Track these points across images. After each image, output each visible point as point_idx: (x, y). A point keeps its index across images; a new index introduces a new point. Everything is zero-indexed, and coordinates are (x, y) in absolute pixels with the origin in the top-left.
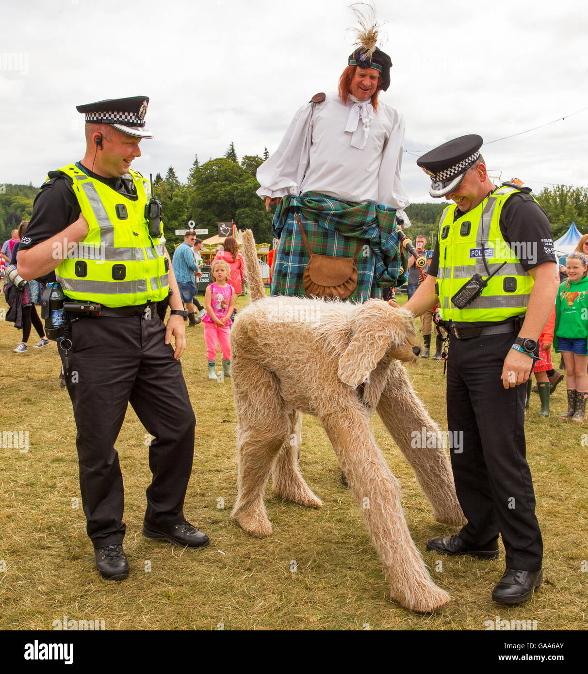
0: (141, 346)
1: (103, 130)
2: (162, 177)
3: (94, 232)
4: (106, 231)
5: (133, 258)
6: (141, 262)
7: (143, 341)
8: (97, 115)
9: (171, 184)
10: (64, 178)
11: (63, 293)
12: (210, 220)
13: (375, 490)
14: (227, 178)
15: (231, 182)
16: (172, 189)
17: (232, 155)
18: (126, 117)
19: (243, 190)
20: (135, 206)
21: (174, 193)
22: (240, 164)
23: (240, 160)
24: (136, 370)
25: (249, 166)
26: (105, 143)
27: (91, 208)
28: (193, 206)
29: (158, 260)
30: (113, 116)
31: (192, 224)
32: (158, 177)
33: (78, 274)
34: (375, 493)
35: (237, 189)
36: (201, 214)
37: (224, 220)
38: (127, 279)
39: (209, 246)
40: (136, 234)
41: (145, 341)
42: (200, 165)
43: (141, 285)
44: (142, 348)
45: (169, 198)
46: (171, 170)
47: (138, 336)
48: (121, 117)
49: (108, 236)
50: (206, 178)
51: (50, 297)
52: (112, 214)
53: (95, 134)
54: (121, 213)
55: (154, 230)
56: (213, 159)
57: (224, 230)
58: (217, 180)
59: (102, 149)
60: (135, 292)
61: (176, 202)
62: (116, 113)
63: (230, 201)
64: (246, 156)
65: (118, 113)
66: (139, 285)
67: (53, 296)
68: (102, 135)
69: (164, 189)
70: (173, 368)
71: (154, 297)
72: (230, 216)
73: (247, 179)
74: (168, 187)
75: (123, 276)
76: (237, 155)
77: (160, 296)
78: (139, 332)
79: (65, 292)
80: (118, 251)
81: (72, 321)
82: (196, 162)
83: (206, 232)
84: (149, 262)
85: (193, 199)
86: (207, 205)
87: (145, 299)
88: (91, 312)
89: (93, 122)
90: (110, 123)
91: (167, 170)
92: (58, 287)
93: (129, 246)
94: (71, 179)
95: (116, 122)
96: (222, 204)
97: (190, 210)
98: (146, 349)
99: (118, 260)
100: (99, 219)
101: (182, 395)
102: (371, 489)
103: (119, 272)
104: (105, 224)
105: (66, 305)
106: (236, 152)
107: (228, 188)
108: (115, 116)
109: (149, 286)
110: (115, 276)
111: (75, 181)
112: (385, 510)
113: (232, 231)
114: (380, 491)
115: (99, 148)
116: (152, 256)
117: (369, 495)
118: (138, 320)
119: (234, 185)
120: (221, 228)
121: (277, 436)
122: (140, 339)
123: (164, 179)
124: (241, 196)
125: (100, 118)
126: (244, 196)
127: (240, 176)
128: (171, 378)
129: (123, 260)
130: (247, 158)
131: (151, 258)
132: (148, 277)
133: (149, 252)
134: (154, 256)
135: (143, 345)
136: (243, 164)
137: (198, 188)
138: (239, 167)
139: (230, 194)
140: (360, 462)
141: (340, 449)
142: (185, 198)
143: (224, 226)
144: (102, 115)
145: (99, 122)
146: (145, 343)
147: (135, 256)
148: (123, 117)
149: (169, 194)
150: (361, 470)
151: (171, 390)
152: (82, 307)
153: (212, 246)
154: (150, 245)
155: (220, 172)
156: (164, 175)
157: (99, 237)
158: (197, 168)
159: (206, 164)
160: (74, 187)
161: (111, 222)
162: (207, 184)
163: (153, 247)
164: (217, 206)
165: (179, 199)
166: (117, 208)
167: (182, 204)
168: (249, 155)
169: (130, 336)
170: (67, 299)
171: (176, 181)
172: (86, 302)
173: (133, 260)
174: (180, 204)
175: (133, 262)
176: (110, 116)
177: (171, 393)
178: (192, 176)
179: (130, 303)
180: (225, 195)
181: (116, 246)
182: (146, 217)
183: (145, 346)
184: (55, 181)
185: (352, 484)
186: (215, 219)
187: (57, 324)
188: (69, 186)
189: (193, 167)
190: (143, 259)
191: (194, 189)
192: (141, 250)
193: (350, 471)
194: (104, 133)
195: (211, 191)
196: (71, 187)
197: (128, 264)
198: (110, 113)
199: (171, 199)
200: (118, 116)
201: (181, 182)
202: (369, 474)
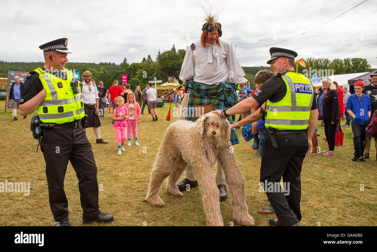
0: (73, 140)
1: (52, 53)
2: (146, 59)
3: (49, 94)
4: (54, 93)
5: (66, 103)
6: (70, 104)
7: (74, 138)
8: (48, 48)
9: (149, 62)
10: (36, 74)
11: (40, 120)
12: (165, 76)
13: (210, 192)
14: (171, 59)
15: (173, 60)
16: (150, 63)
17: (174, 49)
18: (60, 47)
19: (178, 63)
20: (66, 82)
21: (151, 65)
22: (177, 53)
23: (177, 51)
24: (71, 150)
25: (181, 53)
26: (53, 58)
27: (47, 85)
28: (158, 70)
29: (77, 103)
30: (55, 47)
31: (155, 78)
32: (144, 59)
33: (44, 112)
34: (210, 194)
35: (176, 63)
36: (161, 73)
37: (171, 76)
38: (64, 112)
39: (164, 86)
40: (67, 94)
41: (75, 138)
42: (161, 54)
43: (71, 114)
44: (73, 141)
45: (148, 67)
46: (149, 56)
47: (71, 136)
48: (58, 47)
49: (55, 95)
50: (164, 59)
51: (34, 122)
52: (56, 86)
53: (48, 55)
54: (60, 85)
55: (75, 91)
56: (166, 51)
57: (170, 80)
58: (168, 59)
59: (52, 61)
60: (69, 116)
61: (151, 69)
62: (56, 46)
63: (173, 68)
64: (179, 50)
65: (57, 46)
66: (70, 114)
67: (35, 121)
68: (51, 55)
69: (146, 64)
70: (87, 148)
71: (77, 118)
72: (173, 74)
73: (180, 59)
74: (148, 63)
75: (63, 111)
76: (176, 49)
77: (80, 117)
78: (72, 134)
79: (40, 119)
80: (59, 101)
81: (43, 131)
82: (159, 53)
83: (161, 81)
84: (73, 104)
85: (158, 67)
86: (164, 69)
87: (73, 119)
88: (51, 127)
89: (47, 51)
90: (54, 50)
91: (148, 56)
92: (38, 118)
93: (64, 98)
94: (39, 74)
95: (56, 49)
96: (170, 69)
97: (157, 72)
98: (75, 141)
99: (60, 105)
100: (50, 88)
101: (91, 159)
102: (209, 192)
103: (61, 109)
104: (53, 91)
105: (40, 125)
106: (175, 48)
107: (172, 63)
108: (56, 47)
109: (74, 114)
110: (59, 111)
111: (40, 74)
112: (213, 201)
113: (173, 80)
114: (212, 193)
115: (51, 60)
116: (75, 101)
117: (207, 194)
118: (72, 129)
119: (175, 61)
120: (169, 79)
121: (168, 172)
122: (72, 137)
123: (146, 60)
124: (177, 66)
125: (49, 48)
126: (179, 66)
127: (177, 58)
128: (87, 152)
129: (62, 104)
130: (180, 50)
131: (74, 102)
132: (74, 110)
133: (74, 99)
134: (76, 101)
135: (74, 140)
136: (178, 53)
137: (160, 63)
138: (176, 54)
139: (173, 65)
140: (205, 181)
141: (198, 175)
142: (155, 67)
143: (170, 78)
144: (50, 47)
145: (50, 50)
146: (75, 139)
147: (67, 102)
148: (59, 47)
149: (148, 65)
150: (205, 184)
151: (86, 157)
152: (47, 125)
153: (165, 86)
154: (74, 97)
155: (169, 56)
156: (146, 58)
157: (51, 96)
158: (160, 55)
159: (163, 53)
160: (40, 77)
161: (56, 89)
162: (164, 61)
163: (75, 98)
164: (168, 70)
165: (152, 68)
166: (58, 84)
167: (154, 70)
168: (180, 49)
169: (68, 136)
170: (41, 122)
171: (151, 60)
172: (48, 123)
173: (66, 104)
174: (153, 69)
175: (67, 105)
176: (53, 47)
177: (85, 158)
178: (158, 58)
179: (67, 121)
180: (171, 66)
181: (58, 99)
182: (71, 86)
183: (75, 140)
184: (32, 75)
185: (201, 190)
186: (167, 75)
187: (37, 133)
188: (38, 77)
189: (158, 54)
190: (70, 103)
191: (159, 63)
192: (69, 99)
193: (201, 184)
194: (52, 54)
195: (165, 64)
196: (39, 77)
197: (64, 106)
198: (53, 46)
199: (149, 67)
200: (57, 47)
201: (153, 61)
202: (209, 186)
